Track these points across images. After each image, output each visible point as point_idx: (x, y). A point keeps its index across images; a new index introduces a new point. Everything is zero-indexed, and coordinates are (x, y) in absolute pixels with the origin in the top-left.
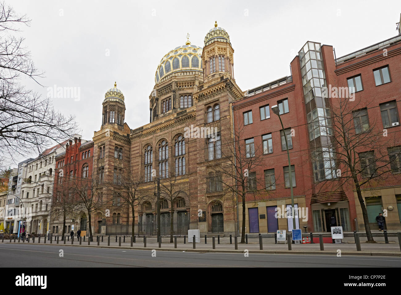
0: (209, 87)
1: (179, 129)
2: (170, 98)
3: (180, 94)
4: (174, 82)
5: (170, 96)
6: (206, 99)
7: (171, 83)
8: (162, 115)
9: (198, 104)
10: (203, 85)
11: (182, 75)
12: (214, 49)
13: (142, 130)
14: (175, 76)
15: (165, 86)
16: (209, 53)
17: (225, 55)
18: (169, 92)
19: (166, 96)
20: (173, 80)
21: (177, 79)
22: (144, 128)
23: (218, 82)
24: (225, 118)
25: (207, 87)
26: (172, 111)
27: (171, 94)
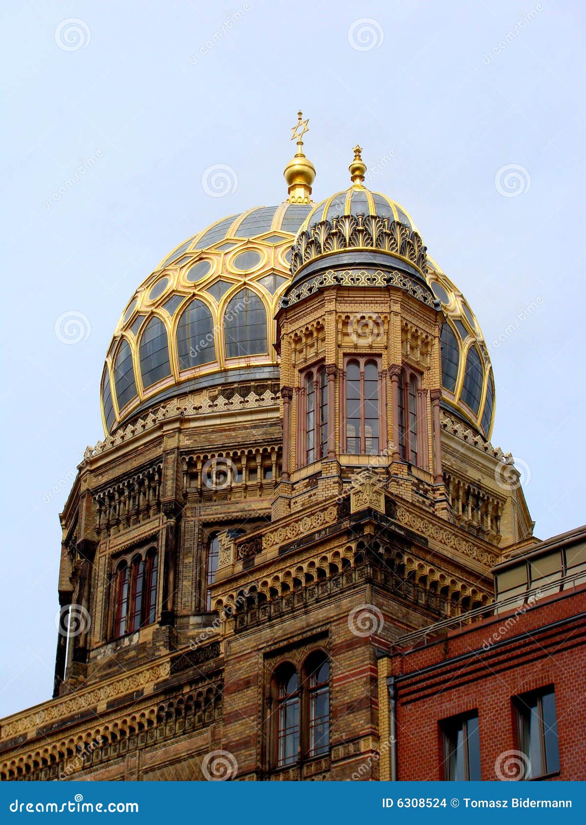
1: (178, 761)
2: (155, 544)
3: (205, 525)
4: (172, 451)
5: (154, 538)
6: (270, 619)
7: (159, 459)
8: (108, 651)
9: (234, 647)
10: (261, 536)
11: (217, 412)
12: (320, 328)
14: (182, 420)
16: (299, 347)
17: (380, 355)
18: (148, 507)
20: (170, 443)
21: (195, 432)
23: (325, 529)
24: (351, 748)
25: (277, 547)
26: (156, 633)
27: (156, 523)
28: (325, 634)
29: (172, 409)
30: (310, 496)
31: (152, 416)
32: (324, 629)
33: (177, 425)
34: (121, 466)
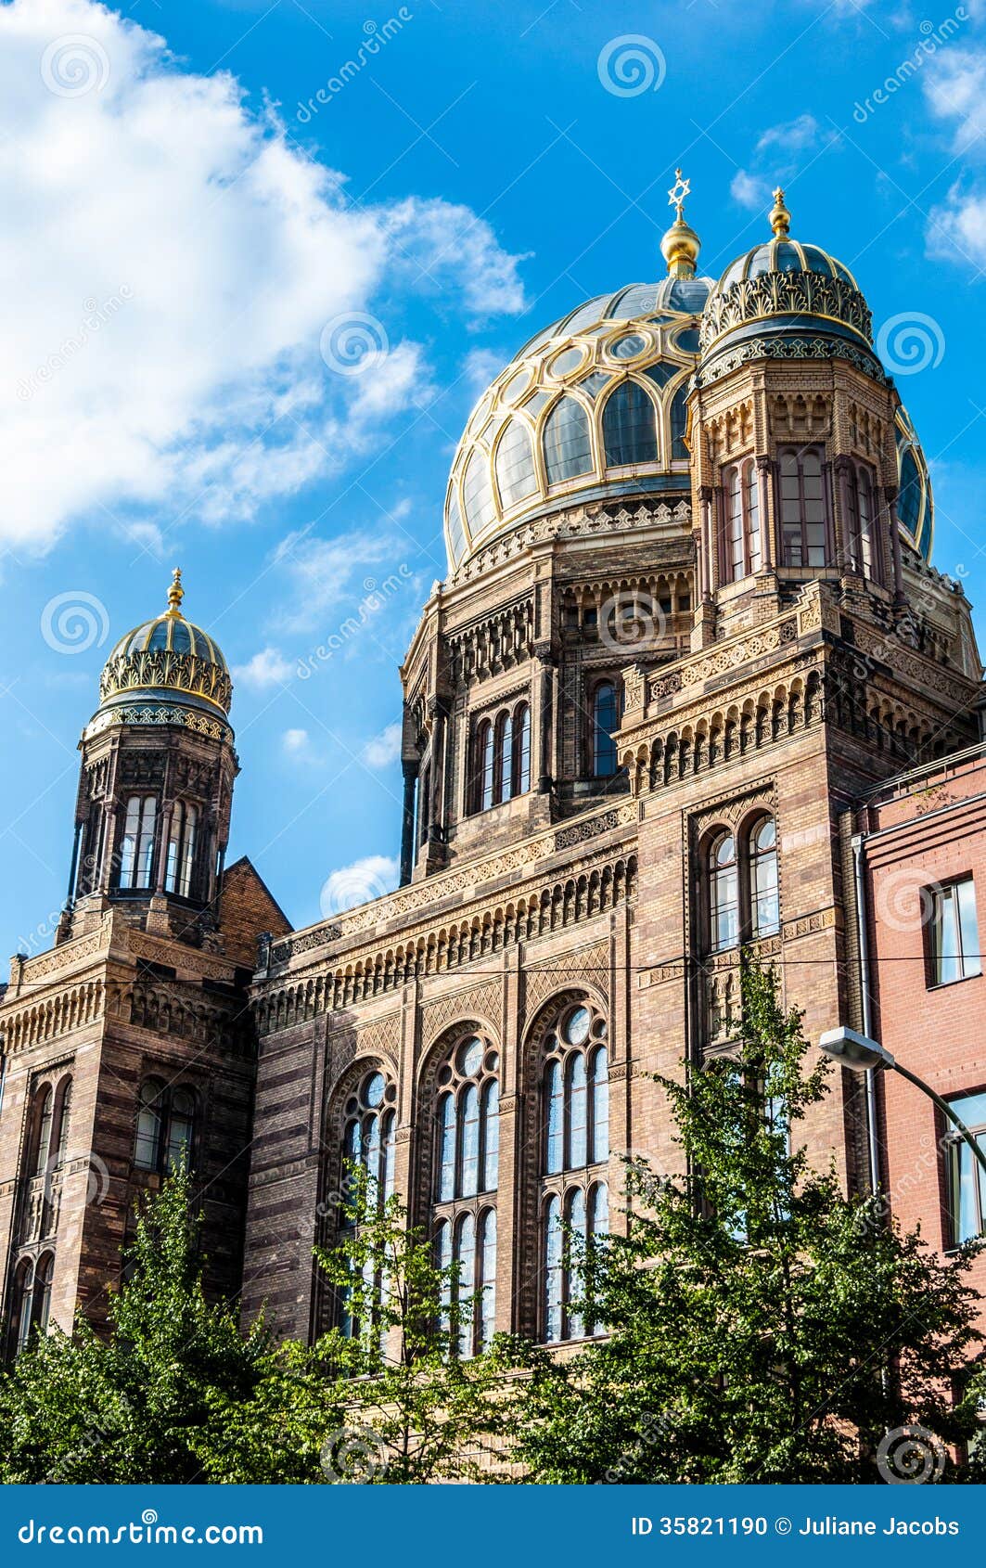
0: (712, 690)
2: (524, 697)
3: (589, 671)
4: (545, 582)
5: (525, 689)
6: (696, 772)
7: (528, 593)
8: (473, 827)
9: (649, 808)
10: (679, 671)
11: (599, 532)
13: (331, 948)
14: (557, 543)
15: (489, 613)
16: (718, 437)
17: (822, 444)
18: (517, 652)
19: (497, 687)
21: (573, 557)
22: (345, 929)
23: (764, 658)
24: (808, 924)
25: (702, 683)
26: (533, 804)
27: (529, 670)
28: (769, 787)
29: (542, 531)
30: (741, 620)
31: (516, 541)
32: (767, 780)
33: (551, 550)
34: (480, 603)
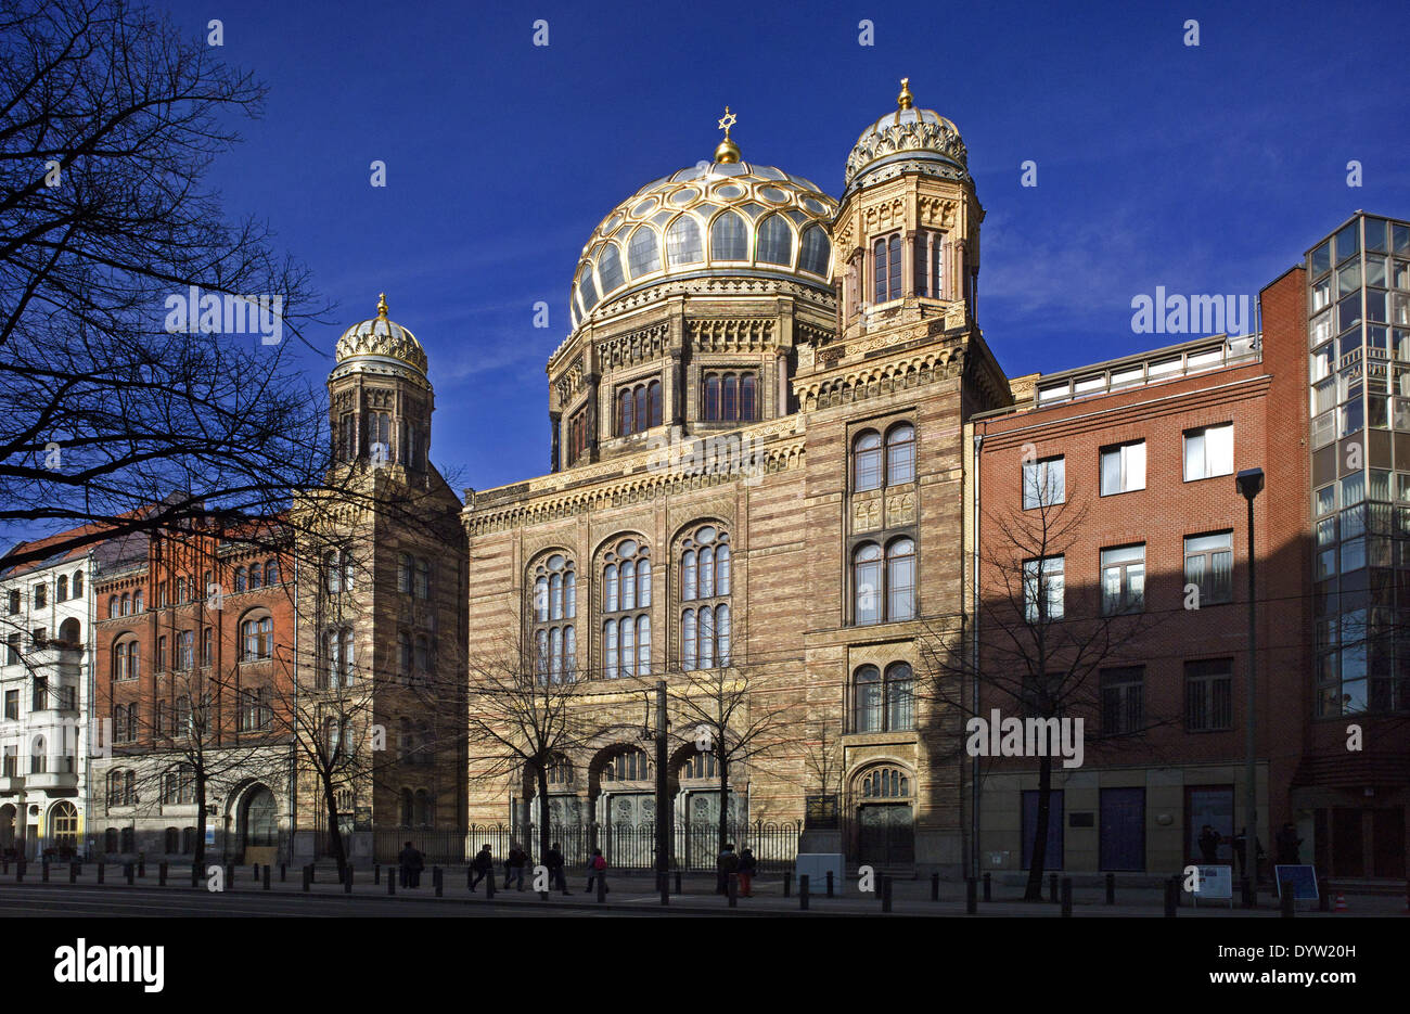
0: (870, 356)
2: (658, 378)
3: (703, 367)
4: (677, 315)
5: (658, 373)
6: (854, 400)
7: (663, 321)
8: (619, 442)
9: (814, 418)
10: (842, 347)
11: (714, 292)
13: (523, 496)
14: (686, 295)
15: (632, 331)
18: (652, 353)
19: (634, 372)
20: (675, 310)
21: (696, 304)
22: (531, 487)
23: (915, 341)
24: (941, 477)
25: (862, 353)
27: (660, 364)
28: (912, 409)
29: (676, 288)
31: (652, 293)
32: (911, 406)
33: (681, 298)
